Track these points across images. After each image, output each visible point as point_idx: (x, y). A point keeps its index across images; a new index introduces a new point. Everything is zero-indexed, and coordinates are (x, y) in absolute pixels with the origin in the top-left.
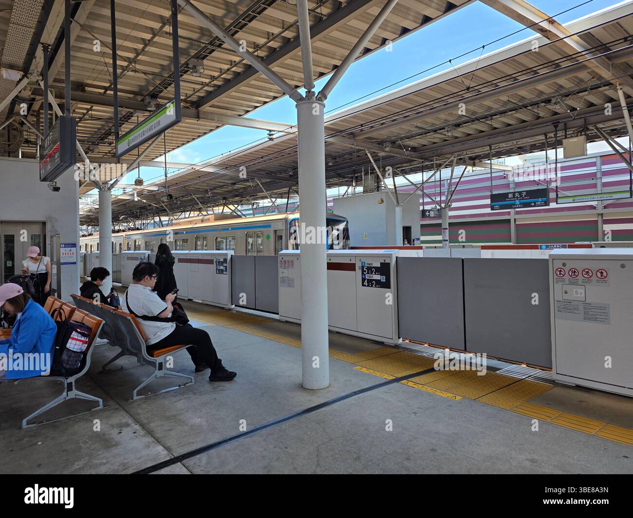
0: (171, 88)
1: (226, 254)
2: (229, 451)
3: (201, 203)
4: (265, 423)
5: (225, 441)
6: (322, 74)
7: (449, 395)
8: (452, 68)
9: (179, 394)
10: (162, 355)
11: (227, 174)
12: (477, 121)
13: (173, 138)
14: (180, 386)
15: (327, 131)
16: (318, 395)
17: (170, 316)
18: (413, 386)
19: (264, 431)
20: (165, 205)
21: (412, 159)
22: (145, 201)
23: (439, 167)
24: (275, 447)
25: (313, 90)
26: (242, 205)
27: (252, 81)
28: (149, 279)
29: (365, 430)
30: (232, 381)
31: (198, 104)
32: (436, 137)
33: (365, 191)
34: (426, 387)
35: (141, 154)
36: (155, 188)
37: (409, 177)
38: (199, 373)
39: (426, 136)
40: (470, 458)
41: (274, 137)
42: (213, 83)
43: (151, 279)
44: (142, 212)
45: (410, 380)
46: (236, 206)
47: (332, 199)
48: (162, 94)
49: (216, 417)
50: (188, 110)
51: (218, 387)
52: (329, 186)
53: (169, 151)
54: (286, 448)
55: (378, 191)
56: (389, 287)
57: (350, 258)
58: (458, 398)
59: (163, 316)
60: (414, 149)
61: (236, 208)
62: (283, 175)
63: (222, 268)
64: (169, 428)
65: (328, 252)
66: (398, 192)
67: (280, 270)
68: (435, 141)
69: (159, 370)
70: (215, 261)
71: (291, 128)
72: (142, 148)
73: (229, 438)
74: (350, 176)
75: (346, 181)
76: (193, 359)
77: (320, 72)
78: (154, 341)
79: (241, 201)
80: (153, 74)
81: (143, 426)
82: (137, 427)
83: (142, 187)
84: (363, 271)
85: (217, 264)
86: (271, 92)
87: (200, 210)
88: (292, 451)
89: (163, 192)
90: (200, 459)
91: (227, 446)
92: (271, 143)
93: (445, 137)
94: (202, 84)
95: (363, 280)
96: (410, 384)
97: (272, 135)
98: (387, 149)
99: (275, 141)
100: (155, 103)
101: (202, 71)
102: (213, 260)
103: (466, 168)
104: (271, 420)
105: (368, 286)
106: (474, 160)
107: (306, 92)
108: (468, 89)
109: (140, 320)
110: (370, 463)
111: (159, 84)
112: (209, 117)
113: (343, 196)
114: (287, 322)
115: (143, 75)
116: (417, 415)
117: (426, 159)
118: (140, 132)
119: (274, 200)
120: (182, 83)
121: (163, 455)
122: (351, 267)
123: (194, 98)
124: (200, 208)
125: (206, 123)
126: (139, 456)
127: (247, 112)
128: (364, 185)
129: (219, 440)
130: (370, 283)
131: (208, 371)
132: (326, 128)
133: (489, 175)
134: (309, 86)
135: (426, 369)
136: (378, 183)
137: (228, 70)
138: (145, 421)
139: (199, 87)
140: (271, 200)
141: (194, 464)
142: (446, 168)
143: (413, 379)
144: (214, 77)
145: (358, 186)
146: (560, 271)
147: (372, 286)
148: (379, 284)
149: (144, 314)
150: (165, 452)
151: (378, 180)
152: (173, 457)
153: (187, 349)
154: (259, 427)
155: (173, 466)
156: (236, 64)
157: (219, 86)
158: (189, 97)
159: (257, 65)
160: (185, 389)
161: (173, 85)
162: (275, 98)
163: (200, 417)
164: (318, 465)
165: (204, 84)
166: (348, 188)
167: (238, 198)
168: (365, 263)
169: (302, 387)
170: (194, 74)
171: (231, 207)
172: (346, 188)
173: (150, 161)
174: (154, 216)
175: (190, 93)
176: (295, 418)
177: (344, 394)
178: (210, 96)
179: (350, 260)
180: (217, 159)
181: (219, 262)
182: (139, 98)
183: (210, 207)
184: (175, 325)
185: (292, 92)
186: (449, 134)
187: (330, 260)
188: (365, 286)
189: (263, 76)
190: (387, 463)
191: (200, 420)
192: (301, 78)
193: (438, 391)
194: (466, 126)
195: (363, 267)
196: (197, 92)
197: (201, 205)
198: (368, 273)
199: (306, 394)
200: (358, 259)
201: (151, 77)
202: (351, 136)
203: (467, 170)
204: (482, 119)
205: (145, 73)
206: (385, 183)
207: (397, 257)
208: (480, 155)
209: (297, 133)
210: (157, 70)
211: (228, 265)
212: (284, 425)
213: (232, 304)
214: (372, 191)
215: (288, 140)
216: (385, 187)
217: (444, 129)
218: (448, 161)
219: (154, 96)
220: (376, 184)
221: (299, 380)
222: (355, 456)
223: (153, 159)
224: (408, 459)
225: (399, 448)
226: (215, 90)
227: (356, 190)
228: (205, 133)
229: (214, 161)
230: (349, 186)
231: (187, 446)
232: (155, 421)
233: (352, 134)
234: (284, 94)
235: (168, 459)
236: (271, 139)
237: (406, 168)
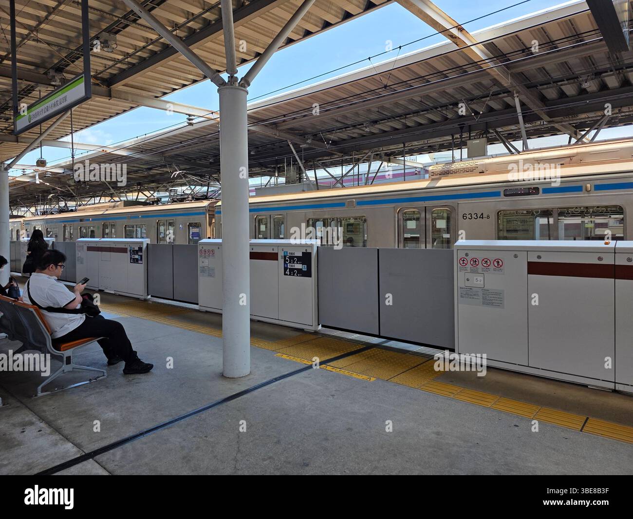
0: (79, 64)
1: (142, 243)
2: (146, 443)
3: (113, 188)
4: (183, 413)
5: (142, 434)
6: (244, 61)
7: (364, 377)
8: (371, 66)
9: (90, 388)
10: (70, 349)
11: (142, 158)
12: (393, 119)
13: (81, 117)
14: (90, 380)
15: (250, 119)
16: (239, 383)
17: (79, 307)
18: (332, 370)
19: (182, 421)
20: (72, 189)
21: (333, 152)
22: (48, 184)
23: (357, 162)
24: (195, 437)
25: (235, 75)
26: (158, 191)
27: (170, 61)
28: (54, 267)
29: (285, 414)
30: (149, 374)
31: (109, 82)
32: (355, 132)
33: (287, 182)
34: (343, 370)
35: (44, 132)
36: (61, 171)
37: (330, 170)
38: (112, 366)
39: (346, 131)
40: (382, 434)
41: (194, 122)
42: (126, 60)
43: (56, 268)
44: (44, 196)
45: (327, 364)
46: (152, 192)
47: (254, 188)
48: (68, 68)
49: (131, 410)
50: (97, 87)
51: (133, 380)
52: (252, 175)
53: (77, 131)
54: (206, 437)
55: (300, 182)
56: (310, 276)
57: (272, 247)
58: (373, 379)
59: (71, 307)
60: (334, 143)
61: (152, 195)
62: (203, 162)
63: (137, 257)
64: (80, 424)
65: (251, 242)
66: (319, 184)
67: (200, 260)
68: (354, 136)
69: (67, 364)
70: (129, 249)
71: (212, 113)
72: (45, 125)
73: (145, 430)
74: (273, 166)
75: (269, 171)
76: (105, 352)
77: (243, 59)
78: (61, 334)
79: (158, 188)
80: (58, 45)
81: (49, 424)
82: (43, 425)
83: (44, 169)
84: (285, 261)
85: (131, 253)
86: (191, 75)
87: (112, 195)
88: (212, 440)
89: (69, 175)
90: (114, 455)
91: (143, 439)
92: (191, 128)
93: (363, 132)
94: (115, 61)
95: (286, 269)
96: (329, 368)
97: (192, 119)
98: (309, 141)
99: (195, 127)
100: (60, 77)
101: (114, 46)
102: (127, 248)
103: (382, 164)
104: (190, 410)
105: (290, 275)
106: (389, 157)
107: (229, 77)
108: (385, 87)
109: (45, 312)
110: (290, 446)
111: (65, 57)
112: (121, 96)
113: (266, 186)
114: (207, 312)
115: (47, 45)
116: (335, 397)
117: (346, 154)
118: (43, 107)
119: (193, 187)
120: (92, 58)
121: (72, 452)
122: (273, 256)
123: (105, 75)
124: (112, 194)
125: (118, 103)
126: (45, 455)
127: (165, 94)
128: (287, 175)
129: (135, 434)
130: (292, 272)
131: (123, 364)
132: (249, 117)
133: (403, 171)
134: (232, 71)
135: (343, 353)
136: (300, 174)
137: (144, 47)
138: (52, 418)
139: (111, 63)
140: (191, 188)
141: (108, 459)
142: (364, 162)
143: (331, 364)
144: (128, 53)
145: (280, 177)
146: (464, 260)
147: (294, 275)
148: (301, 273)
149: (48, 306)
150: (75, 449)
151: (300, 172)
152: (84, 454)
153: (98, 341)
154: (178, 418)
155: (85, 463)
156: (153, 42)
157: (134, 65)
158: (100, 74)
159: (176, 45)
160: (96, 383)
161: (82, 59)
162: (195, 81)
163: (114, 411)
164: (239, 451)
165: (117, 60)
166: (271, 178)
167: (154, 184)
168: (287, 252)
169: (222, 376)
170: (105, 49)
171: (146, 193)
172: (268, 178)
173: (54, 140)
174: (59, 201)
175: (101, 69)
176: (215, 407)
177: (265, 381)
178: (123, 74)
179: (273, 250)
180: (131, 142)
181: (133, 251)
182: (42, 71)
183: (123, 193)
184: (84, 317)
185: (214, 76)
186: (367, 130)
187: (252, 249)
188: (287, 275)
189: (183, 57)
190: (306, 445)
191: (113, 414)
192: (223, 63)
193: (354, 373)
194: (383, 123)
195: (285, 257)
196: (108, 69)
197: (112, 191)
198: (290, 263)
199: (226, 383)
200: (280, 249)
201: (56, 48)
202: (274, 126)
203: (382, 166)
204: (397, 117)
205: (49, 44)
206: (306, 175)
207: (317, 247)
208: (395, 152)
209: (219, 119)
210: (63, 42)
211: (144, 254)
212: (204, 415)
213: (148, 295)
214: (294, 182)
215: (209, 126)
216: (307, 179)
217: (363, 124)
218: (366, 156)
219: (59, 69)
220: (298, 176)
221: (219, 369)
222: (276, 440)
223: (58, 138)
224: (326, 439)
225: (317, 430)
226: (129, 68)
227: (279, 180)
228: (118, 114)
229: (127, 144)
230: (271, 176)
231: (99, 442)
232: (62, 418)
233: (274, 123)
234: (205, 77)
235: (79, 456)
236: (191, 124)
237: (327, 161)
